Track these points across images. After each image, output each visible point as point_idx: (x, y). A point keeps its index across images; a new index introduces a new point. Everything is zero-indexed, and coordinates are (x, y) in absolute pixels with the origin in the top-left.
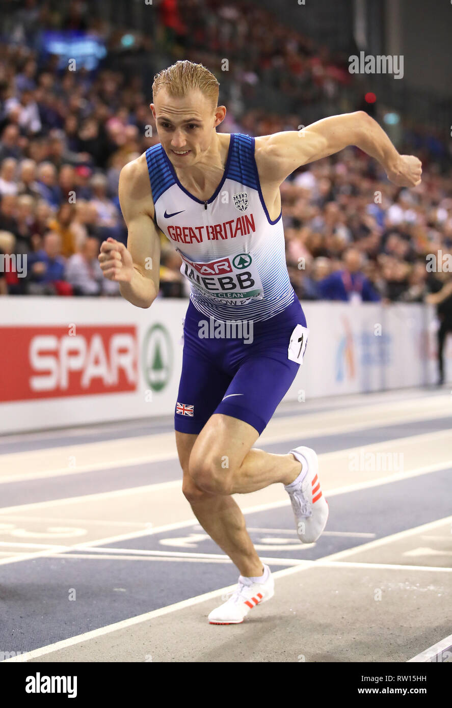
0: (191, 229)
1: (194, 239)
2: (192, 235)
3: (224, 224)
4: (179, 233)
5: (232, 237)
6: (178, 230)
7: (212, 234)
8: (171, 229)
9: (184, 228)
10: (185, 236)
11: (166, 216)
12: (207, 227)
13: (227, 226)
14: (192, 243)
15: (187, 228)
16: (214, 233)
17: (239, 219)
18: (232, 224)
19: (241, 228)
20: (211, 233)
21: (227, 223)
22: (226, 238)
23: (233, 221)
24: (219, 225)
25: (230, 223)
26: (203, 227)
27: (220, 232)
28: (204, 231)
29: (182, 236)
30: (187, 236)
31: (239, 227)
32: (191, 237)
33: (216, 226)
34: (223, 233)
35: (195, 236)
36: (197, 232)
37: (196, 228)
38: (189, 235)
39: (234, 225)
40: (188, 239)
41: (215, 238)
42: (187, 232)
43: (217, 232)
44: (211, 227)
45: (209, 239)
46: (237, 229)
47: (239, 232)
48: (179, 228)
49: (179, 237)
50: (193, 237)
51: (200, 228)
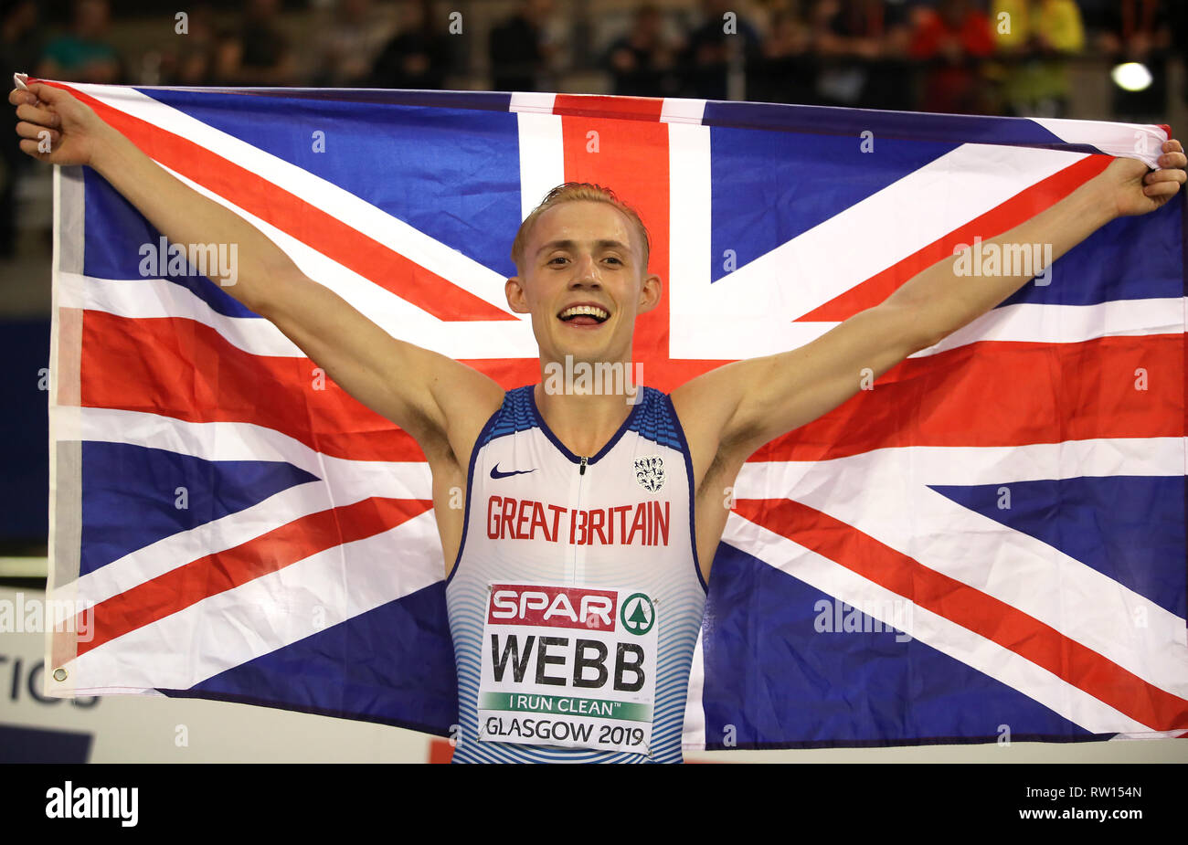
0: (538, 506)
1: (539, 530)
2: (538, 519)
3: (611, 510)
4: (509, 513)
5: (623, 542)
6: (510, 506)
7: (581, 531)
8: (495, 504)
9: (524, 503)
10: (522, 519)
11: (495, 474)
12: (574, 512)
13: (617, 516)
14: (532, 538)
15: (530, 503)
16: (587, 527)
17: (641, 506)
18: (627, 512)
19: (642, 528)
20: (580, 527)
21: (617, 509)
22: (611, 542)
23: (629, 508)
24: (601, 512)
25: (623, 510)
26: (565, 510)
27: (599, 528)
28: (565, 520)
29: (515, 522)
30: (526, 519)
31: (640, 522)
32: (534, 523)
33: (593, 512)
34: (605, 529)
35: (543, 524)
36: (549, 515)
37: (551, 507)
38: (530, 520)
39: (630, 516)
40: (526, 528)
41: (587, 539)
42: (528, 512)
43: (592, 526)
44: (582, 513)
45: (572, 541)
46: (635, 527)
47: (638, 533)
48: (514, 502)
49: (506, 522)
50: (539, 524)
51: (558, 510)
